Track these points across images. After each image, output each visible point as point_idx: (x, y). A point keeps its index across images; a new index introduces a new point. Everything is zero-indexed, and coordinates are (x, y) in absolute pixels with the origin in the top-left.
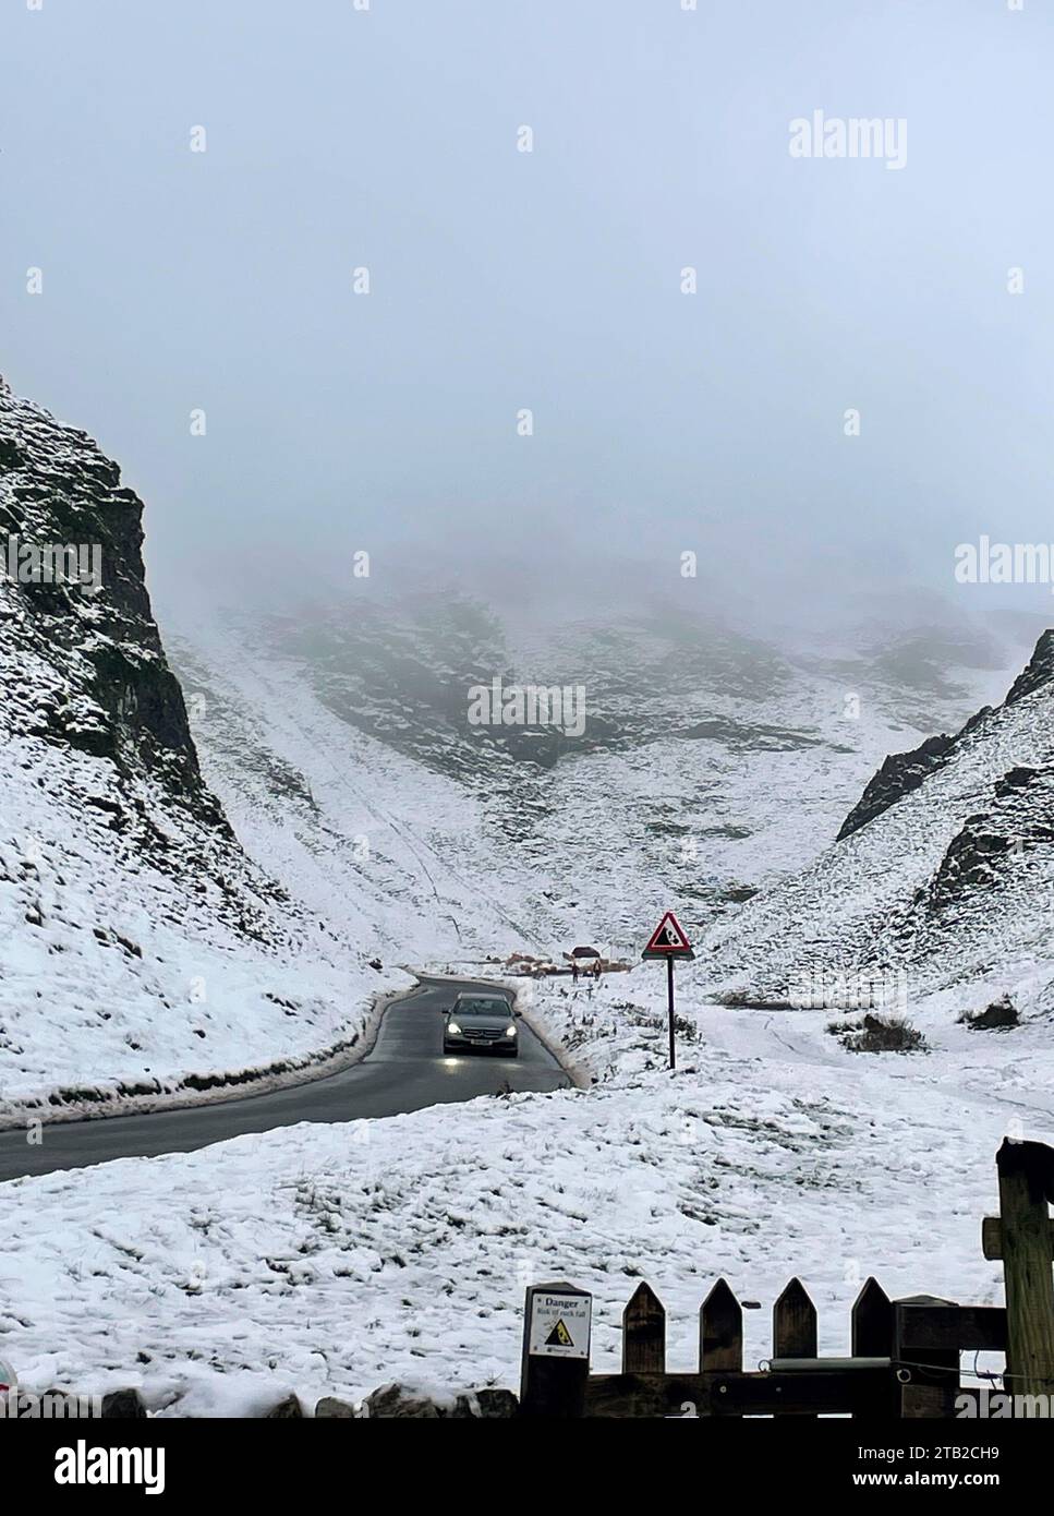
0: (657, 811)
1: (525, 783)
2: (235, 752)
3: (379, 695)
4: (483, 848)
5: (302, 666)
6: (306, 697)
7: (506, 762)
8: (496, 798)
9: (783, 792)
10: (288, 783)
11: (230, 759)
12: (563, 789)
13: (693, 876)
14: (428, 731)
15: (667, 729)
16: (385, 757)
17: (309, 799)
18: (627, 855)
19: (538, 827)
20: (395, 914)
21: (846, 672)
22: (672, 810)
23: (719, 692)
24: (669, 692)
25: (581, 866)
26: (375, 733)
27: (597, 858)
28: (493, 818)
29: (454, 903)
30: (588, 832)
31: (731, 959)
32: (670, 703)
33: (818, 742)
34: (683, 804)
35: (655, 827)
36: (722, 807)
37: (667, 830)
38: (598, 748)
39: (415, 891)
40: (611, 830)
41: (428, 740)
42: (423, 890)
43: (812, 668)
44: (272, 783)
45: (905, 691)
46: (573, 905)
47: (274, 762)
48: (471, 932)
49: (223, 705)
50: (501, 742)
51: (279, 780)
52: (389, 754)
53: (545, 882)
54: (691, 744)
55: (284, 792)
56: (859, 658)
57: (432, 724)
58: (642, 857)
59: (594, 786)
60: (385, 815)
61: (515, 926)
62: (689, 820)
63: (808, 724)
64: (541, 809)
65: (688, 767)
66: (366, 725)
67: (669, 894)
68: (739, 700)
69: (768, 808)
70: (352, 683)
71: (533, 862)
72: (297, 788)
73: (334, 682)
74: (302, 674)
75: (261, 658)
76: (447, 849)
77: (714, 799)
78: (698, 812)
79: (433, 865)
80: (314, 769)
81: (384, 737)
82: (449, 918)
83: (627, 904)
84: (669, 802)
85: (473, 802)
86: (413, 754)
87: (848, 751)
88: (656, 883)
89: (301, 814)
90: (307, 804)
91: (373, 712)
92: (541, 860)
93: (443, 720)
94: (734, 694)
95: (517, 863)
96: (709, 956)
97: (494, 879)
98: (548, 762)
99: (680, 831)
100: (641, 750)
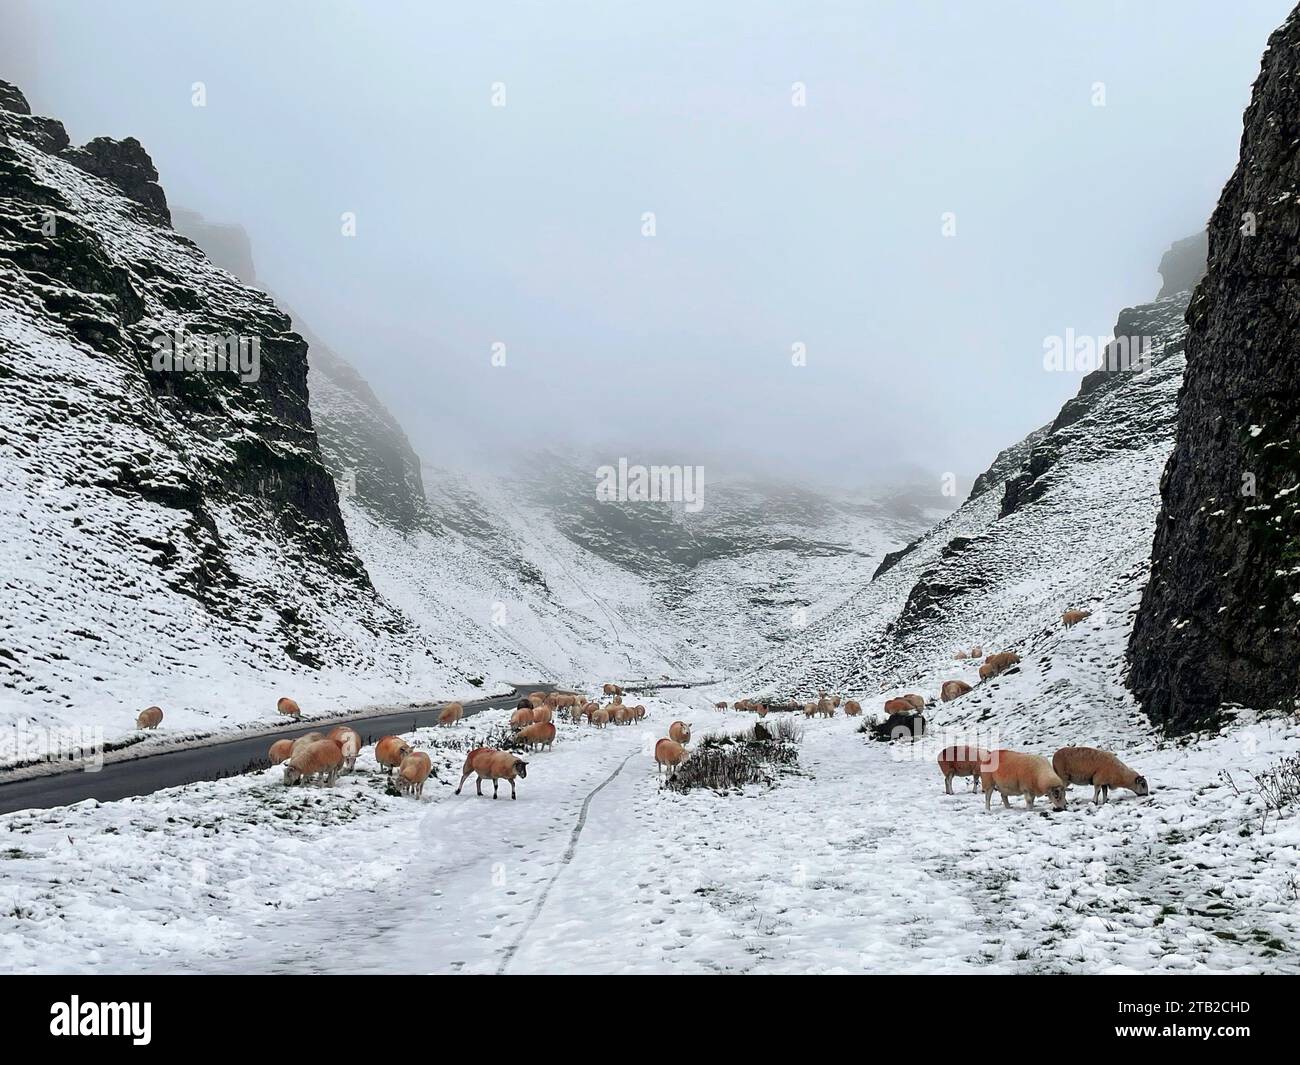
0: (755, 591)
1: (678, 576)
2: (501, 558)
3: (593, 526)
4: (652, 614)
5: (548, 511)
6: (550, 528)
7: (666, 564)
8: (660, 585)
9: (830, 580)
10: (532, 576)
11: (497, 563)
12: (700, 579)
13: (776, 629)
14: (621, 546)
15: (762, 544)
16: (595, 562)
17: (544, 585)
18: (738, 617)
19: (685, 601)
20: (589, 652)
21: (867, 511)
22: (764, 591)
23: (792, 523)
24: (763, 523)
25: (709, 625)
26: (589, 548)
27: (719, 619)
28: (657, 596)
29: (629, 646)
30: (714, 604)
32: (764, 530)
33: (850, 551)
34: (771, 587)
35: (754, 601)
36: (793, 589)
37: (761, 602)
38: (722, 556)
39: (605, 639)
40: (728, 603)
41: (621, 552)
42: (610, 639)
43: (848, 509)
44: (521, 576)
45: (901, 522)
46: (704, 646)
47: (523, 564)
48: (638, 663)
49: (495, 531)
50: (664, 552)
51: (526, 574)
52: (598, 560)
53: (688, 633)
54: (776, 553)
55: (529, 581)
56: (872, 503)
57: (623, 543)
58: (746, 618)
59: (719, 578)
60: (592, 595)
61: (667, 660)
62: (774, 596)
63: (845, 540)
64: (687, 591)
65: (773, 566)
66: (584, 544)
67: (761, 640)
68: (804, 528)
69: (820, 589)
70: (576, 519)
71: (681, 622)
72: (537, 579)
73: (566, 519)
74: (547, 515)
75: (523, 506)
76: (628, 615)
77: (789, 585)
78: (779, 592)
79: (619, 624)
80: (550, 569)
81: (595, 550)
82: (625, 654)
83: (736, 646)
84: (762, 586)
85: (647, 587)
86: (612, 560)
87: (868, 556)
88: (754, 633)
89: (538, 594)
90: (543, 588)
91: (589, 536)
92: (686, 621)
93: (629, 540)
94: (801, 524)
95: (671, 622)
96: (754, 674)
97: (656, 632)
98: (693, 564)
99: (769, 603)
100: (747, 557)
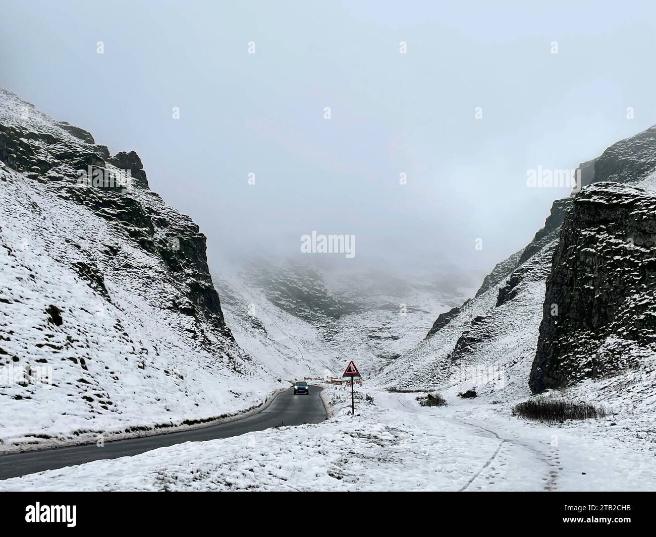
0: (371, 332)
1: (330, 324)
2: (242, 315)
3: (285, 298)
4: (318, 344)
5: (262, 289)
6: (263, 299)
7: (324, 317)
8: (321, 328)
9: (410, 326)
10: (258, 325)
11: (240, 318)
12: (342, 325)
13: (382, 351)
14: (301, 308)
15: (374, 307)
16: (287, 317)
17: (264, 329)
18: (362, 345)
19: (335, 337)
20: (290, 364)
21: (428, 289)
22: (375, 331)
23: (389, 295)
24: (374, 295)
25: (348, 349)
26: (284, 309)
27: (352, 346)
28: (320, 334)
29: (309, 361)
30: (349, 338)
31: (391, 377)
32: (374, 299)
33: (419, 310)
34: (379, 329)
35: (370, 337)
36: (390, 330)
37: (373, 337)
38: (353, 313)
39: (297, 357)
40: (357, 338)
41: (301, 311)
42: (299, 357)
43: (418, 288)
44: (253, 325)
45: (446, 294)
46: (345, 361)
47: (253, 318)
48: (314, 370)
49: (238, 301)
50: (323, 311)
51: (255, 324)
52: (289, 315)
53: (336, 354)
54: (381, 311)
55: (256, 327)
56: (431, 284)
57: (302, 306)
58: (366, 346)
59: (352, 324)
60: (287, 334)
61: (328, 368)
62: (381, 334)
63: (416, 304)
64: (335, 332)
65: (380, 318)
66: (282, 307)
67: (374, 357)
68: (395, 298)
69: (404, 330)
70: (277, 293)
71: (333, 348)
72: (260, 326)
73: (272, 294)
74: (262, 292)
75: (250, 287)
76: (306, 344)
77: (388, 328)
78: (383, 332)
79: (302, 350)
80: (266, 320)
81: (287, 310)
82: (307, 365)
83: (362, 361)
84: (374, 329)
85: (314, 329)
86: (297, 315)
87: (429, 313)
88: (370, 354)
89: (261, 334)
90: (264, 331)
91: (284, 303)
92: (336, 347)
93: (305, 305)
94: (394, 296)
95: (328, 348)
96: (385, 376)
97: (321, 353)
98: (337, 317)
99: (378, 338)
100: (366, 313)
